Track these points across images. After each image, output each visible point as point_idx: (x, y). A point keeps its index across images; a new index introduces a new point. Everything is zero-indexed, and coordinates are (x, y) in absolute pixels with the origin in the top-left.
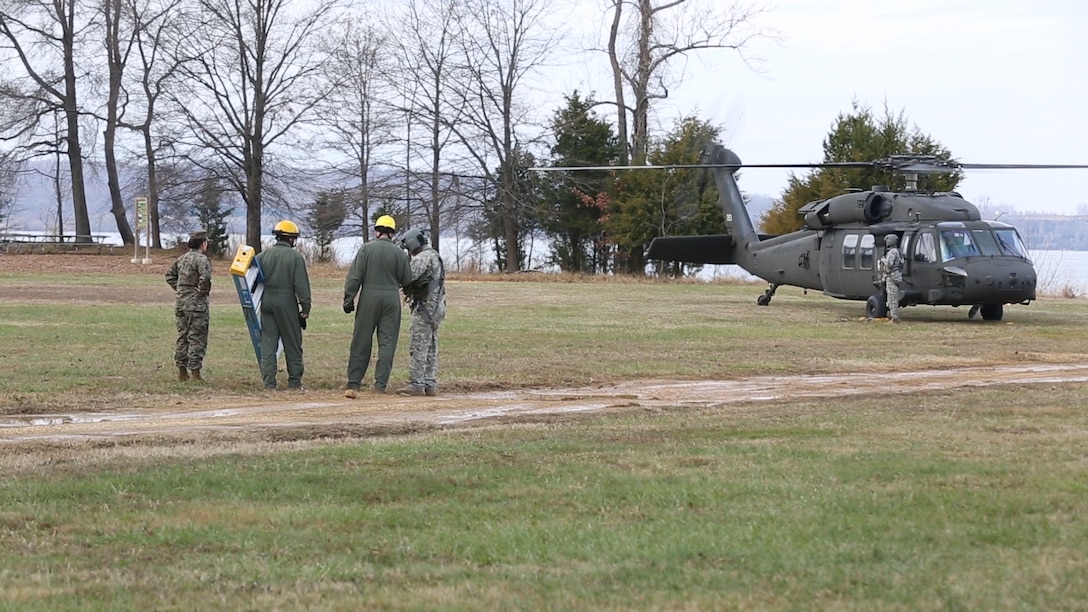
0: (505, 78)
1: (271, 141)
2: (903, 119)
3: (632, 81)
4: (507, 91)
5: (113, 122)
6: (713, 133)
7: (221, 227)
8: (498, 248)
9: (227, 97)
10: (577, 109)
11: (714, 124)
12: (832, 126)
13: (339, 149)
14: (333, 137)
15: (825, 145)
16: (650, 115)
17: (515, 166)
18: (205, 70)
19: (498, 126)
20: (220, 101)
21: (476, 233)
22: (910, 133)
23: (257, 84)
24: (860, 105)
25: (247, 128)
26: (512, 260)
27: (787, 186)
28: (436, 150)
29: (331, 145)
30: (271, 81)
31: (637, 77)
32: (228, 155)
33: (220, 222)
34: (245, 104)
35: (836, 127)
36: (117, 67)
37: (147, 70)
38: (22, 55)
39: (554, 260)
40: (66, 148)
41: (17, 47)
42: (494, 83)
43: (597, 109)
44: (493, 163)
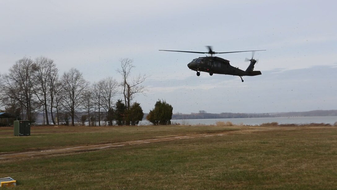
0: (109, 98)
1: (75, 108)
2: (165, 101)
3: (127, 98)
4: (109, 100)
5: (52, 107)
6: (139, 104)
8: (108, 122)
9: (68, 102)
10: (119, 102)
11: (139, 103)
13: (85, 109)
14: (84, 107)
15: (155, 106)
16: (130, 102)
18: (65, 98)
19: (108, 105)
21: (105, 121)
23: (73, 100)
24: (159, 100)
25: (72, 107)
26: (111, 124)
28: (99, 109)
30: (75, 100)
32: (69, 111)
33: (68, 121)
34: (71, 103)
35: (156, 103)
36: (52, 98)
37: (57, 99)
38: (38, 97)
39: (117, 124)
40: (45, 110)
41: (38, 96)
42: (107, 99)
43: (122, 102)
44: (108, 110)
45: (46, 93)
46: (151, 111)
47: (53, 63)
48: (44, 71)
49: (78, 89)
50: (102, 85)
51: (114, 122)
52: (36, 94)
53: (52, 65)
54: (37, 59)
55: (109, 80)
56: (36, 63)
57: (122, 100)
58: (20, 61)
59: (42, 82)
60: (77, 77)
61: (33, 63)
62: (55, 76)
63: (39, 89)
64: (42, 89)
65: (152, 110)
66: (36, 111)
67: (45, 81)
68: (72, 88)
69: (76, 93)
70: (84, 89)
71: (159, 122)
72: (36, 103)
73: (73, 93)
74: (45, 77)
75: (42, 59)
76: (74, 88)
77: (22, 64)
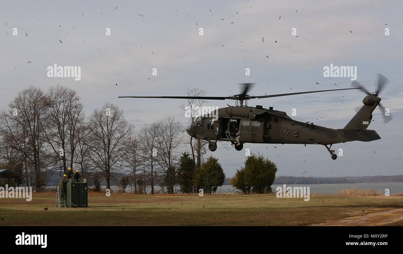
0: (169, 150)
1: (112, 165)
2: (263, 157)
3: (197, 150)
4: (169, 153)
5: (72, 161)
6: (216, 160)
7: (99, 185)
8: (168, 188)
9: (102, 156)
10: (186, 156)
11: (216, 158)
12: (246, 159)
13: (129, 167)
14: (128, 164)
15: (245, 163)
16: (201, 158)
17: (171, 170)
18: (96, 150)
19: (167, 160)
20: (100, 157)
21: (162, 185)
22: (265, 159)
23: (108, 153)
24: (253, 154)
25: (106, 162)
26: (171, 191)
27: (237, 172)
28: (152, 166)
29: (127, 166)
30: (111, 152)
31: (198, 149)
32: (102, 169)
33: (98, 184)
34: (105, 158)
35: (247, 159)
36: (73, 150)
37: (82, 150)
38: (53, 148)
39: (181, 190)
40: (63, 168)
41: (52, 146)
42: (166, 151)
43: (189, 156)
44: (166, 169)
45: (65, 141)
46: (238, 171)
47: (75, 96)
48: (61, 107)
49: (117, 135)
50: (156, 129)
51: (177, 188)
52: (50, 143)
53: (74, 98)
54: (51, 90)
55: (169, 122)
56: (50, 95)
57: (188, 152)
58: (25, 92)
59: (59, 124)
60: (114, 117)
61: (43, 95)
62: (78, 115)
63: (55, 135)
64: (59, 135)
65: (240, 169)
66: (49, 168)
67: (64, 122)
68: (107, 133)
69: (113, 142)
70: (126, 136)
71: (252, 188)
72: (49, 156)
73: (109, 141)
74: (63, 116)
75: (59, 89)
76: (110, 134)
77: (27, 96)
